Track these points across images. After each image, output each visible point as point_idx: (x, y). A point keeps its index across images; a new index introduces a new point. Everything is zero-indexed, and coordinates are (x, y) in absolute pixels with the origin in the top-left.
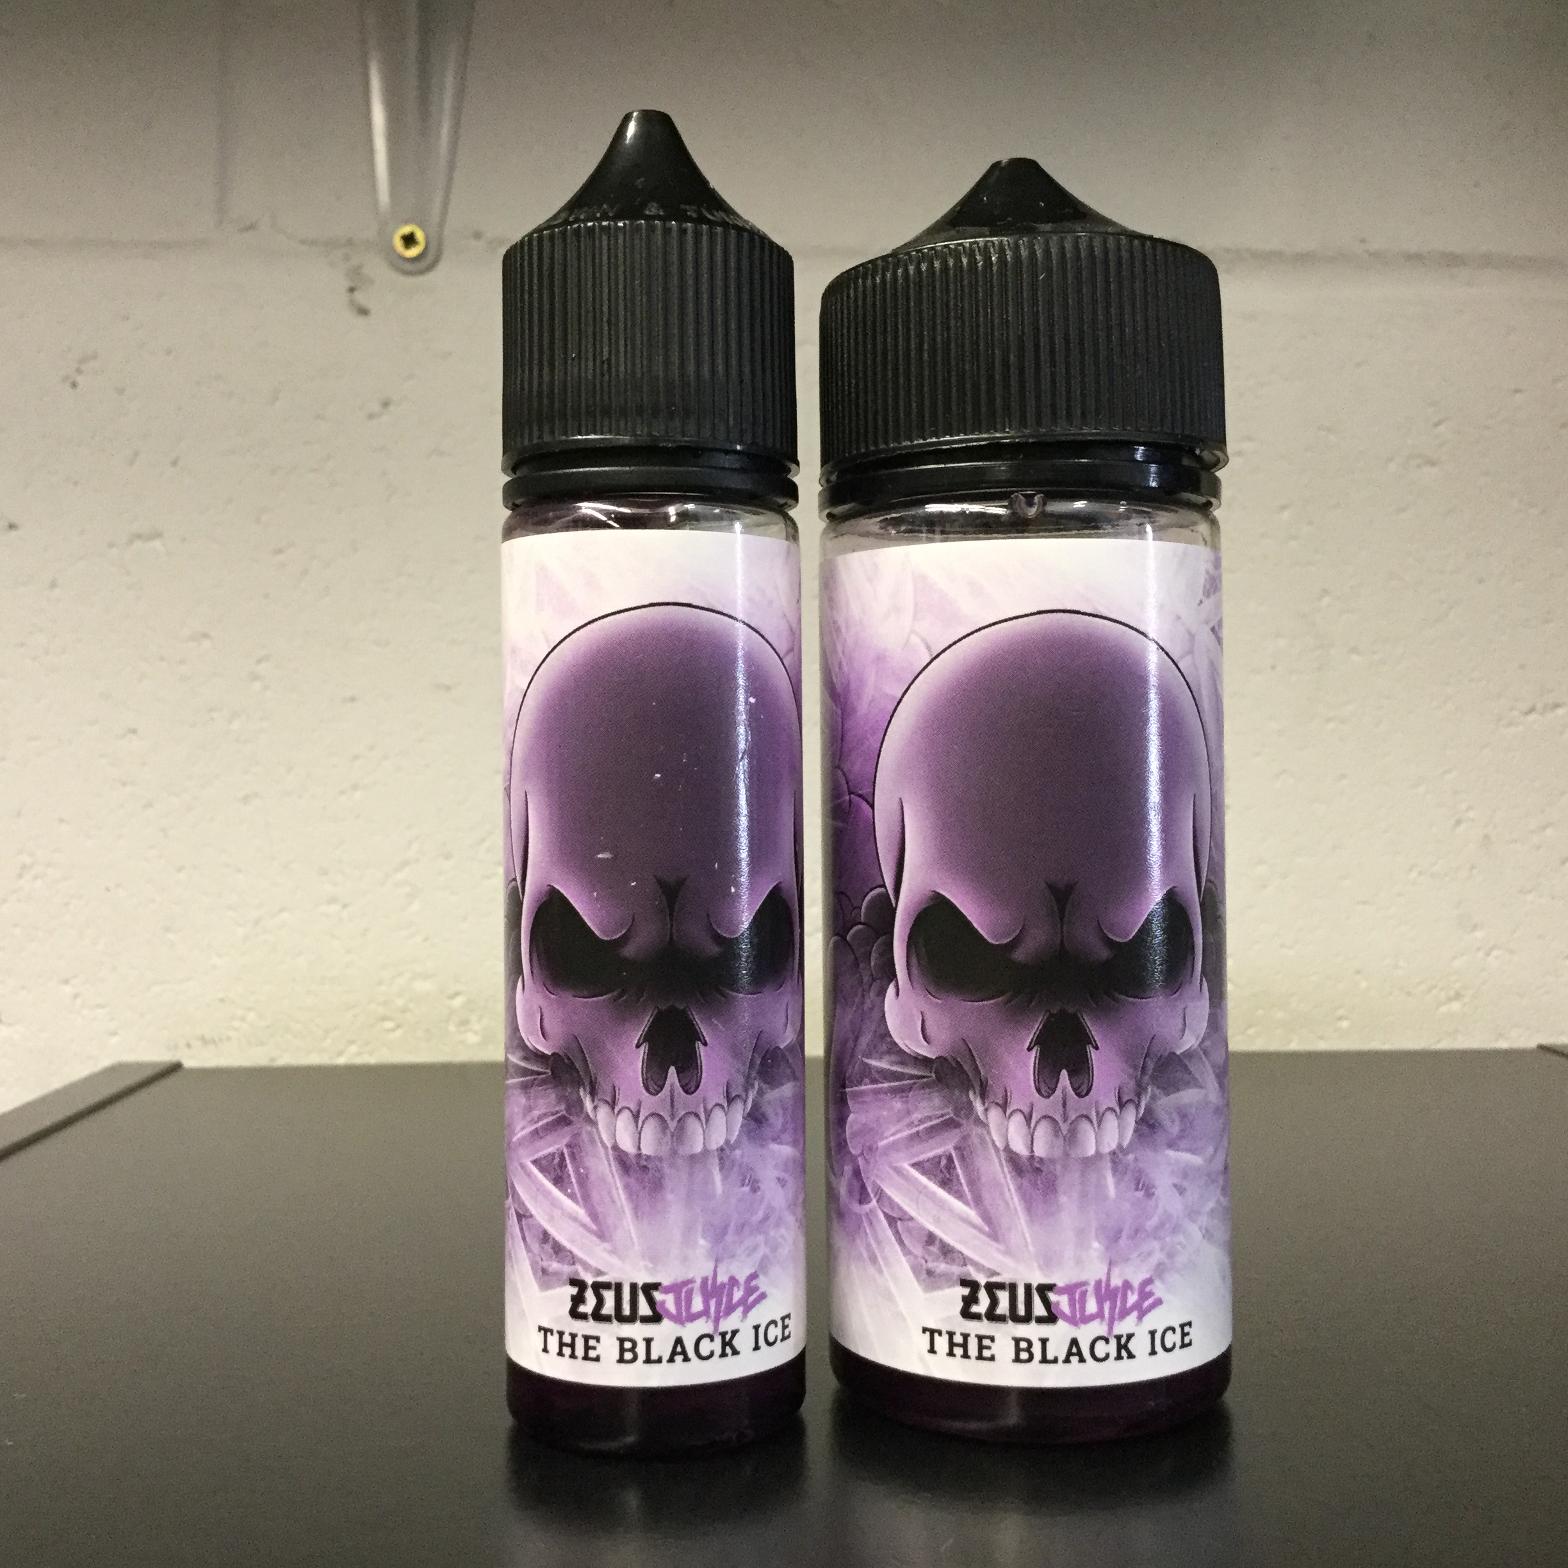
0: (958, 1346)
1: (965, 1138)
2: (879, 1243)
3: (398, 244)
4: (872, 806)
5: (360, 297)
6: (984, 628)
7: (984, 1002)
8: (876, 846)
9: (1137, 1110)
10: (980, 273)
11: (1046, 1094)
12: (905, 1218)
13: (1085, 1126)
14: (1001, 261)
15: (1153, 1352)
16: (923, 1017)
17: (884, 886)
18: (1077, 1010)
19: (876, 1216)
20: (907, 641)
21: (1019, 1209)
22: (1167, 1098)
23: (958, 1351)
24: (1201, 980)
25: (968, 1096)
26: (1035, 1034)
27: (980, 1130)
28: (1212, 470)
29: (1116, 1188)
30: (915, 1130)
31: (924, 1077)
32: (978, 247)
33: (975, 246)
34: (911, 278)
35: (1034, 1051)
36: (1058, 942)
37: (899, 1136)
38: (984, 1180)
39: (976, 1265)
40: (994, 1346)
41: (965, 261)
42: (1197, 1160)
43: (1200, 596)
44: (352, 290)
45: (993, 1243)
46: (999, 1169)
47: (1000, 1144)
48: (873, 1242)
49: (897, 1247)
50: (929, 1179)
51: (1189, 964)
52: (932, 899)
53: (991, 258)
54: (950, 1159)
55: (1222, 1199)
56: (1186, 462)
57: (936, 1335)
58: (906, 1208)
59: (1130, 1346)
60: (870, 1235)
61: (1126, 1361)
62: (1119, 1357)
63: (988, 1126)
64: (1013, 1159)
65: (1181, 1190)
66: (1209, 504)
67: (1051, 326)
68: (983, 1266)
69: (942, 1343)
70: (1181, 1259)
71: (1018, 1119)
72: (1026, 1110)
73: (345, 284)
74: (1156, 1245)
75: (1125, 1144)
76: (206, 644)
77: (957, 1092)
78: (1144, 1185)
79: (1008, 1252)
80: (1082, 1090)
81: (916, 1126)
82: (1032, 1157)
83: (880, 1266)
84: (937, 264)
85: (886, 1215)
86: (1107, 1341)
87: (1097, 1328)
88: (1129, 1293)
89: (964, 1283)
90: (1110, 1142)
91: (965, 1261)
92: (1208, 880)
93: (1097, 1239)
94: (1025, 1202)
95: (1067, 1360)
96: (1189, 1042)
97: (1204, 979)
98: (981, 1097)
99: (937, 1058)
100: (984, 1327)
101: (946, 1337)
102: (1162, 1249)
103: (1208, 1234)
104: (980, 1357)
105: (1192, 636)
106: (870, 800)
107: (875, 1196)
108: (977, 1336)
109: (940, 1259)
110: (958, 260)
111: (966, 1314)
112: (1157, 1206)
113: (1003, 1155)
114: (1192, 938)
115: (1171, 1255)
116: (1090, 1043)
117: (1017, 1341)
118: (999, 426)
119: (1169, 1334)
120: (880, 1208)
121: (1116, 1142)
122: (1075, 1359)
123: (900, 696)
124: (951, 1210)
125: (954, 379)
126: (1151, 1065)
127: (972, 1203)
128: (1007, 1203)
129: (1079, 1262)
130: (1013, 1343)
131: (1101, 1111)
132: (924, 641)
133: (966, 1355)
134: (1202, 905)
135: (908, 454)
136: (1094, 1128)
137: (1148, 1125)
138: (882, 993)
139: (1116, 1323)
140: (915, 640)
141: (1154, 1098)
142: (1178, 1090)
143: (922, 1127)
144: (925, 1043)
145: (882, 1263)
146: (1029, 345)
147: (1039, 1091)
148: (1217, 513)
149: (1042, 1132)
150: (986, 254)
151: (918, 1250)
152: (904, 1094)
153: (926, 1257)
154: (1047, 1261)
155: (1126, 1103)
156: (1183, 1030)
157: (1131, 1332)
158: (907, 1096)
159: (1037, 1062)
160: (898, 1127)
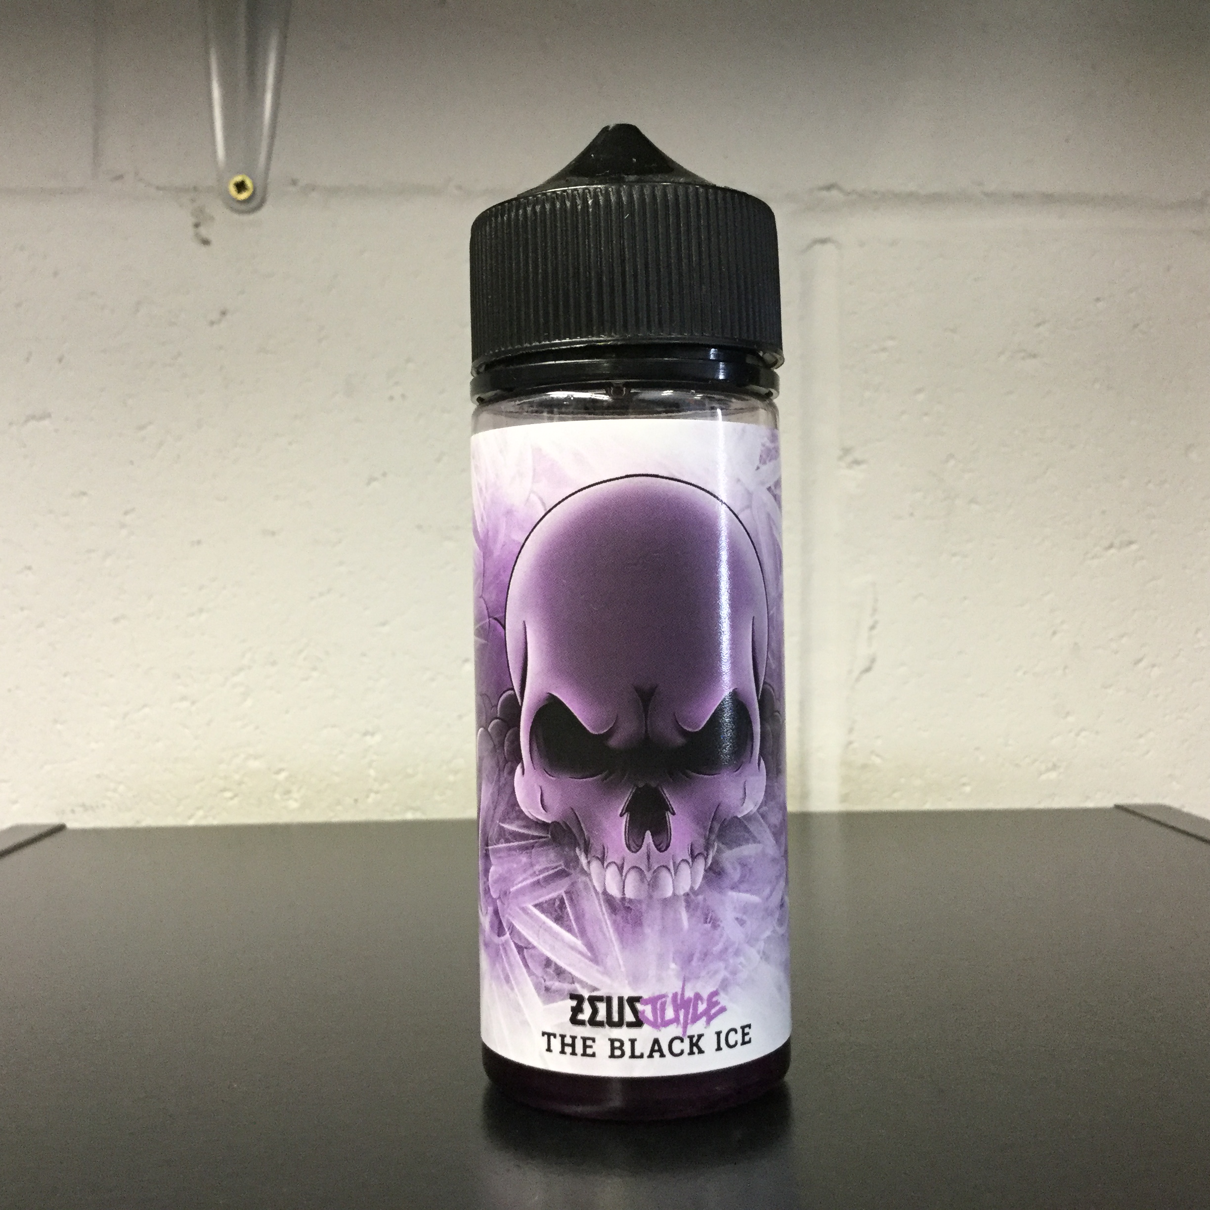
0: (568, 1046)
1: (573, 884)
2: (510, 965)
3: (233, 190)
4: (504, 628)
5: (203, 231)
6: (585, 488)
7: (586, 779)
8: (507, 659)
9: (706, 862)
10: (579, 214)
11: (634, 850)
12: (529, 946)
13: (664, 873)
14: (596, 204)
15: (719, 1048)
16: (541, 790)
17: (513, 689)
18: (658, 785)
19: (510, 946)
20: (528, 500)
21: (613, 939)
22: (730, 851)
23: (568, 1050)
24: (759, 761)
25: (575, 850)
26: (625, 803)
27: (584, 878)
28: (772, 369)
29: (689, 921)
30: (535, 879)
31: (544, 837)
32: (578, 193)
33: (576, 192)
34: (529, 215)
35: (625, 816)
36: (644, 732)
37: (525, 883)
38: (587, 916)
39: (581, 982)
40: (595, 1046)
41: (568, 204)
42: (755, 899)
43: (757, 463)
44: (197, 225)
45: (596, 967)
46: (598, 908)
47: (599, 890)
48: (507, 966)
49: (524, 970)
50: (547, 916)
51: (749, 747)
52: (547, 700)
53: (588, 201)
54: (562, 901)
55: (778, 929)
56: (750, 360)
57: (552, 1037)
58: (531, 939)
59: (701, 1044)
60: (505, 960)
61: (697, 1056)
62: (691, 1053)
63: (590, 874)
64: (609, 900)
65: (741, 922)
66: (769, 395)
67: (634, 255)
68: (587, 984)
69: (556, 1044)
70: (743, 975)
71: (613, 869)
72: (619, 862)
73: (192, 220)
74: (721, 965)
75: (696, 887)
76: (85, 500)
77: (567, 849)
78: (711, 919)
79: (606, 972)
80: (662, 846)
81: (537, 875)
82: (623, 899)
83: (512, 985)
84: (548, 206)
85: (516, 944)
86: (682, 1040)
87: (674, 1030)
88: (700, 1002)
89: (573, 997)
90: (685, 886)
91: (573, 980)
92: (765, 683)
93: (674, 960)
94: (618, 933)
95: (651, 1056)
96: (749, 808)
97: (762, 761)
98: (585, 852)
99: (552, 822)
100: (587, 1031)
101: (559, 1039)
102: (726, 968)
103: (765, 957)
104: (584, 1054)
105: (750, 494)
106: (503, 623)
107: (509, 929)
108: (582, 1038)
109: (555, 979)
110: (563, 203)
111: (574, 1021)
112: (721, 936)
113: (601, 897)
114: (751, 727)
115: (734, 973)
116: (668, 809)
117: (612, 1041)
118: (595, 332)
119: (732, 1034)
120: (512, 939)
121: (689, 887)
122: (656, 1055)
123: (523, 542)
124: (562, 940)
125: (561, 296)
126: (717, 827)
127: (578, 935)
128: (604, 935)
129: (660, 979)
130: (609, 1043)
131: (678, 862)
132: (541, 499)
133: (574, 1053)
134: (761, 702)
135: (528, 354)
136: (672, 876)
137: (715, 873)
138: (512, 772)
139: (689, 1026)
140: (534, 498)
141: (719, 851)
142: (740, 845)
143: (541, 876)
144: (543, 811)
145: (513, 982)
146: (617, 270)
147: (629, 847)
148: (776, 401)
149: (632, 879)
150: (584, 199)
151: (539, 972)
152: (528, 851)
153: (545, 977)
154: (635, 979)
155: (697, 855)
156: (744, 798)
157: (700, 1033)
158: (531, 852)
159: (627, 825)
160: (524, 876)
